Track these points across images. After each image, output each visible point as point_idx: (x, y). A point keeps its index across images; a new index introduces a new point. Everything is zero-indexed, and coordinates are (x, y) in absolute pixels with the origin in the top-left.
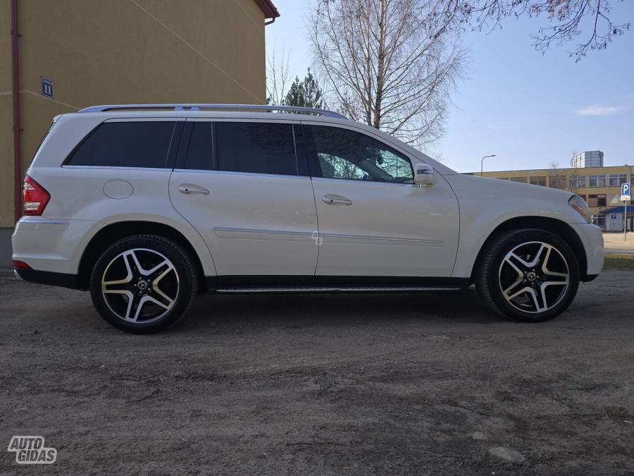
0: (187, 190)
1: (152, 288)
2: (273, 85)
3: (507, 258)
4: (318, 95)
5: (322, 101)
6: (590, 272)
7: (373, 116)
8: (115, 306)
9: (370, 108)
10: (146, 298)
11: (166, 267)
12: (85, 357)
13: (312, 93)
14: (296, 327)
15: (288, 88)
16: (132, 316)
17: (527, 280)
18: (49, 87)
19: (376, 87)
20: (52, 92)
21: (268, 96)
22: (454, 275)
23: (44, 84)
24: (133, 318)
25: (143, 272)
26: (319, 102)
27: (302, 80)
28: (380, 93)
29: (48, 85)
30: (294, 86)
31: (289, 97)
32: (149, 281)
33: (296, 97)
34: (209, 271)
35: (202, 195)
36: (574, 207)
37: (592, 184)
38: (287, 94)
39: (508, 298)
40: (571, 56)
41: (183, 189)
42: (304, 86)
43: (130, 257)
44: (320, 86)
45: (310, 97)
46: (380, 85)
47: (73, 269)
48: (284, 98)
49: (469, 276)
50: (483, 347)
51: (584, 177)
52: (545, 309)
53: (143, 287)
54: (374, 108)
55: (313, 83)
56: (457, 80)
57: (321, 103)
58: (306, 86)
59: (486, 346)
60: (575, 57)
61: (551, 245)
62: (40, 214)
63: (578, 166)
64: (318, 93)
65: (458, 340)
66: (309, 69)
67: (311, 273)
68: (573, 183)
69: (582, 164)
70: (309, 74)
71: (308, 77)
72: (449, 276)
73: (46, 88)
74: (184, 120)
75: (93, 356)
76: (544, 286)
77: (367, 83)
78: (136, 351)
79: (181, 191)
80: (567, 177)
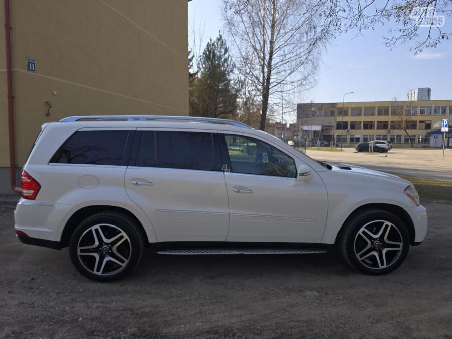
0: (137, 183)
1: (112, 250)
2: (193, 42)
3: (360, 232)
4: (226, 51)
5: (229, 55)
6: (417, 240)
7: (266, 70)
8: (86, 263)
9: (264, 63)
10: (108, 258)
11: (122, 237)
12: (68, 308)
13: (222, 49)
14: (212, 278)
15: (204, 46)
16: (98, 270)
17: (374, 246)
18: (33, 65)
19: (269, 49)
20: (34, 69)
21: (189, 50)
22: (324, 242)
23: (29, 63)
24: (99, 271)
25: (105, 240)
26: (227, 55)
27: (214, 39)
28: (271, 54)
29: (32, 63)
30: (209, 45)
31: (205, 53)
32: (110, 245)
33: (210, 53)
34: (152, 239)
35: (148, 187)
36: (408, 195)
37: (422, 112)
38: (203, 50)
39: (360, 259)
40: (411, 50)
41: (135, 182)
42: (216, 44)
43: (97, 230)
44: (228, 44)
45: (220, 52)
46: (272, 48)
47: (57, 238)
48: (202, 54)
49: (333, 242)
50: (341, 304)
51: (417, 107)
52: (385, 266)
53: (106, 250)
54: (266, 64)
55: (223, 41)
56: (328, 45)
57: (228, 57)
58: (218, 43)
59: (344, 303)
60: (414, 51)
61: (391, 222)
62: (34, 199)
63: (413, 100)
64: (226, 48)
65: (325, 296)
66: (220, 31)
67: (223, 240)
68: (408, 112)
69: (415, 98)
70: (220, 35)
71: (219, 37)
72: (319, 242)
73: (31, 66)
74: (134, 129)
75: (73, 307)
76: (384, 251)
77: (262, 44)
78: (102, 302)
79: (133, 184)
80: (405, 108)
